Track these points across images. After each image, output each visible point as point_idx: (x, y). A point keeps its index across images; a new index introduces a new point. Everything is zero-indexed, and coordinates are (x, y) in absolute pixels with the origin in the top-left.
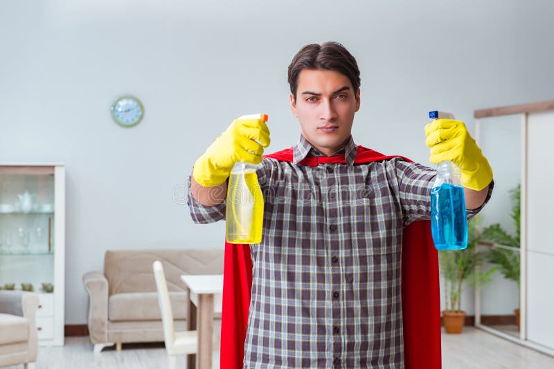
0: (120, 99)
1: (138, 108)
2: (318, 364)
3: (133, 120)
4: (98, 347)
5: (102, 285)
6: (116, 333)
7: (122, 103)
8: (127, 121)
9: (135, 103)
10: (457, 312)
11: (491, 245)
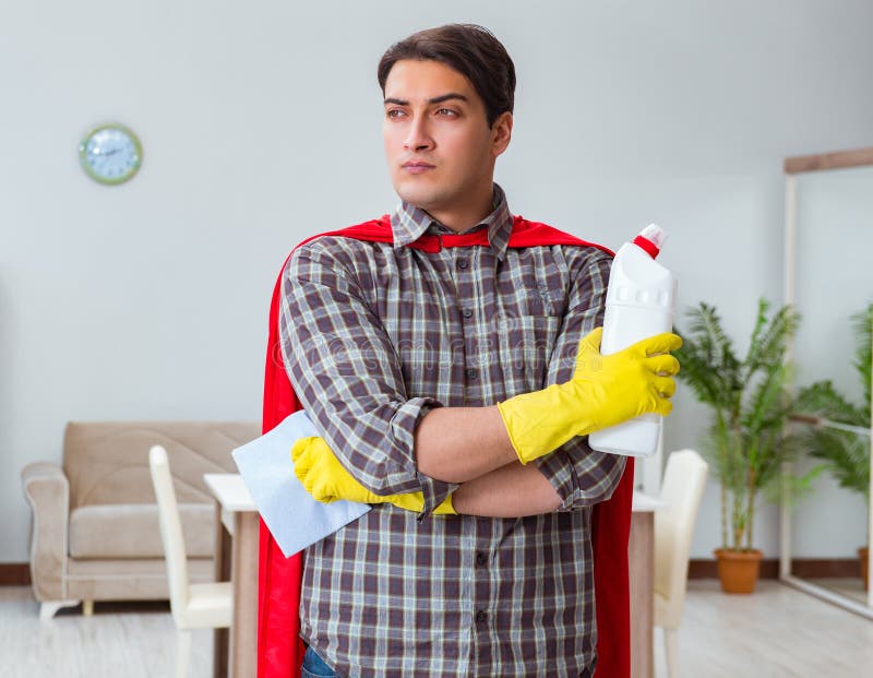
0: (97, 131)
1: (132, 148)
2: (446, 621)
3: (121, 170)
4: (49, 609)
5: (58, 486)
6: (82, 582)
7: (101, 138)
8: (110, 173)
9: (126, 139)
10: (745, 551)
11: (813, 421)
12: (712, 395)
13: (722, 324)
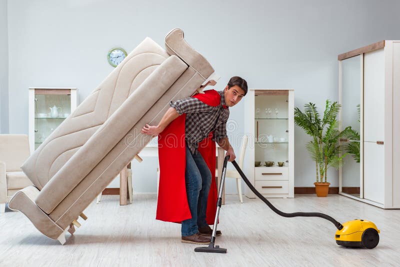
1: (124, 56)
7: (115, 53)
8: (117, 63)
10: (324, 183)
11: (346, 141)
12: (312, 132)
13: (317, 109)
